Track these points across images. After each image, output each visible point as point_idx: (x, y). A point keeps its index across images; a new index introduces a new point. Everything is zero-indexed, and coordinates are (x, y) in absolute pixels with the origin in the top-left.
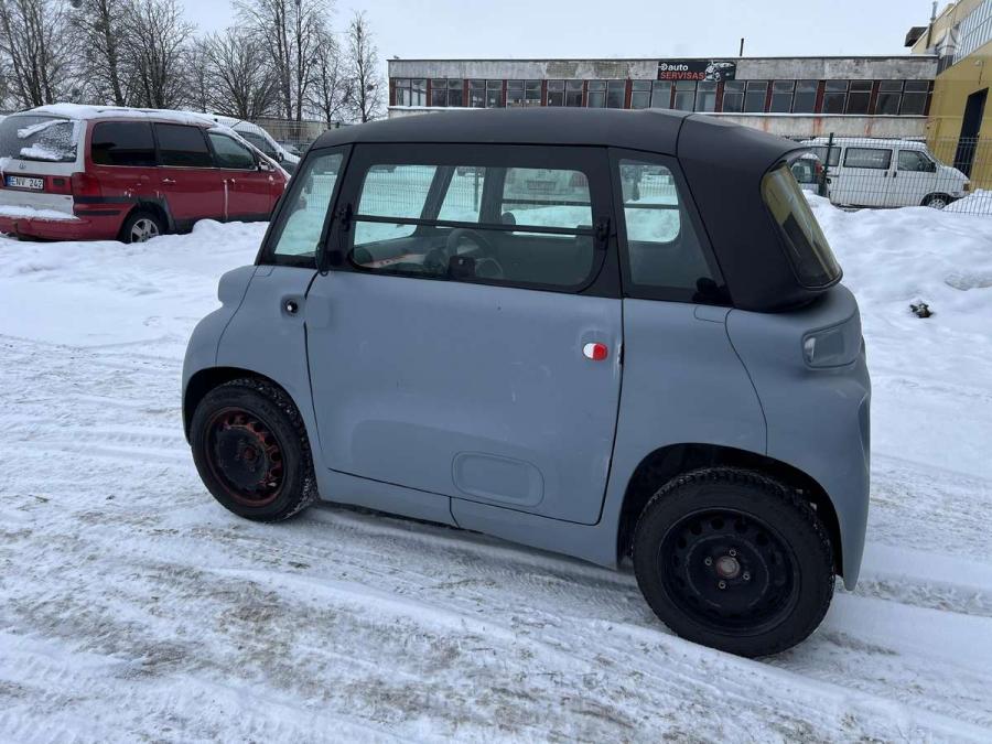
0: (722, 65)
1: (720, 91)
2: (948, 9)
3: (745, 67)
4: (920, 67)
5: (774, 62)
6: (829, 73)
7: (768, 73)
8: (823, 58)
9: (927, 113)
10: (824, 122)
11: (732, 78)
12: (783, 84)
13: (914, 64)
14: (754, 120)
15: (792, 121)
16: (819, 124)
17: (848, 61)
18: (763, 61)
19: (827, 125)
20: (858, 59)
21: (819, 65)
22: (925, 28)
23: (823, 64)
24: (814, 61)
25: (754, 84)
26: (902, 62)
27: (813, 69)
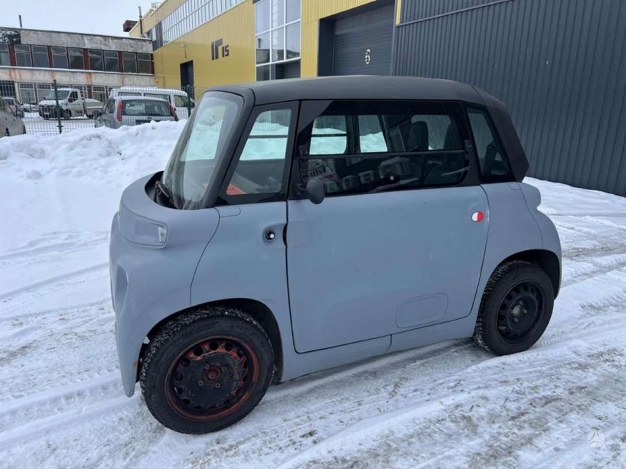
0: (9, 33)
1: (12, 51)
2: (150, 12)
3: (27, 35)
4: (143, 45)
5: (48, 34)
6: (88, 45)
7: (46, 41)
8: (82, 34)
9: (153, 72)
10: (93, 76)
11: (19, 42)
12: (57, 49)
13: (139, 43)
14: (42, 73)
15: (72, 74)
16: (90, 77)
17: (99, 38)
18: (39, 32)
19: (96, 78)
20: (105, 37)
21: (81, 38)
22: (136, 22)
23: (83, 38)
24: (76, 36)
25: (38, 48)
26: (131, 41)
27: (77, 40)
